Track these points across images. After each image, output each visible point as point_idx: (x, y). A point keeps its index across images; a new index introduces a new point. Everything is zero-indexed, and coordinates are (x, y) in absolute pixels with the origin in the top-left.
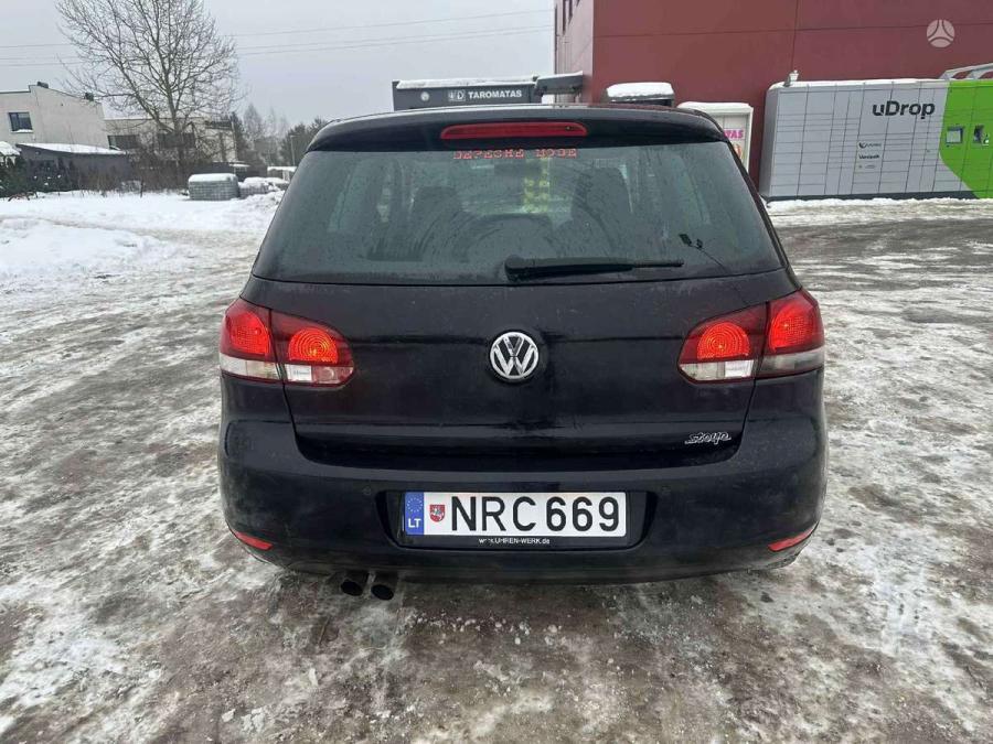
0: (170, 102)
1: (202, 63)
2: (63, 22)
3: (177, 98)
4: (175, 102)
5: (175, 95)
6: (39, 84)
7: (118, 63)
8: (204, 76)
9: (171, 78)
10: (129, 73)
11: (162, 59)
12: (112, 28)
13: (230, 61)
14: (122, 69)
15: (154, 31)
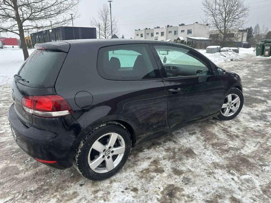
0: (225, 25)
1: (237, 13)
2: (203, 6)
3: (227, 24)
4: (226, 25)
5: (227, 23)
6: (196, 22)
7: (213, 15)
8: (237, 17)
9: (227, 19)
10: (216, 18)
11: (226, 13)
12: (214, 6)
13: (246, 12)
14: (214, 17)
15: (225, 6)
